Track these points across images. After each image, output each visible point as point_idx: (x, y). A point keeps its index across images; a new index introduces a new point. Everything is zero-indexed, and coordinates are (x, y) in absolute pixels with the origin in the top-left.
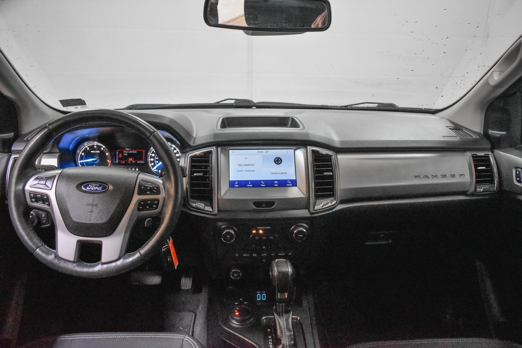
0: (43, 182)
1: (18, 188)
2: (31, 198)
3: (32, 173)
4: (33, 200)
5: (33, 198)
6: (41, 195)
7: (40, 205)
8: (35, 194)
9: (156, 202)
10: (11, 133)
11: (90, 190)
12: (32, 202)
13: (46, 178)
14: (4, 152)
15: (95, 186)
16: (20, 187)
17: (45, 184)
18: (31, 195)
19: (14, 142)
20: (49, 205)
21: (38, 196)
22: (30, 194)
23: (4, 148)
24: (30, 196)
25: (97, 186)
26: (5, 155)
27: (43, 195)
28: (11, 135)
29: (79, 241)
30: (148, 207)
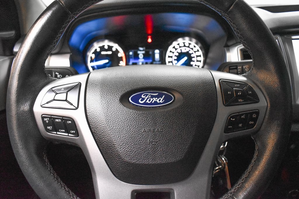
0: (63, 96)
1: (22, 109)
2: (45, 124)
3: (42, 82)
4: (49, 128)
5: (49, 125)
6: (62, 119)
7: (62, 134)
8: (52, 118)
9: (254, 116)
10: (11, 30)
11: (145, 103)
12: (48, 131)
13: (65, 89)
14: (5, 55)
15: (152, 97)
16: (26, 107)
17: (66, 100)
18: (45, 119)
19: (16, 42)
20: (77, 133)
21: (57, 120)
22: (43, 118)
23: (4, 51)
24: (44, 122)
25: (155, 97)
26: (7, 58)
27: (64, 119)
28: (12, 33)
29: (133, 192)
30: (240, 125)
